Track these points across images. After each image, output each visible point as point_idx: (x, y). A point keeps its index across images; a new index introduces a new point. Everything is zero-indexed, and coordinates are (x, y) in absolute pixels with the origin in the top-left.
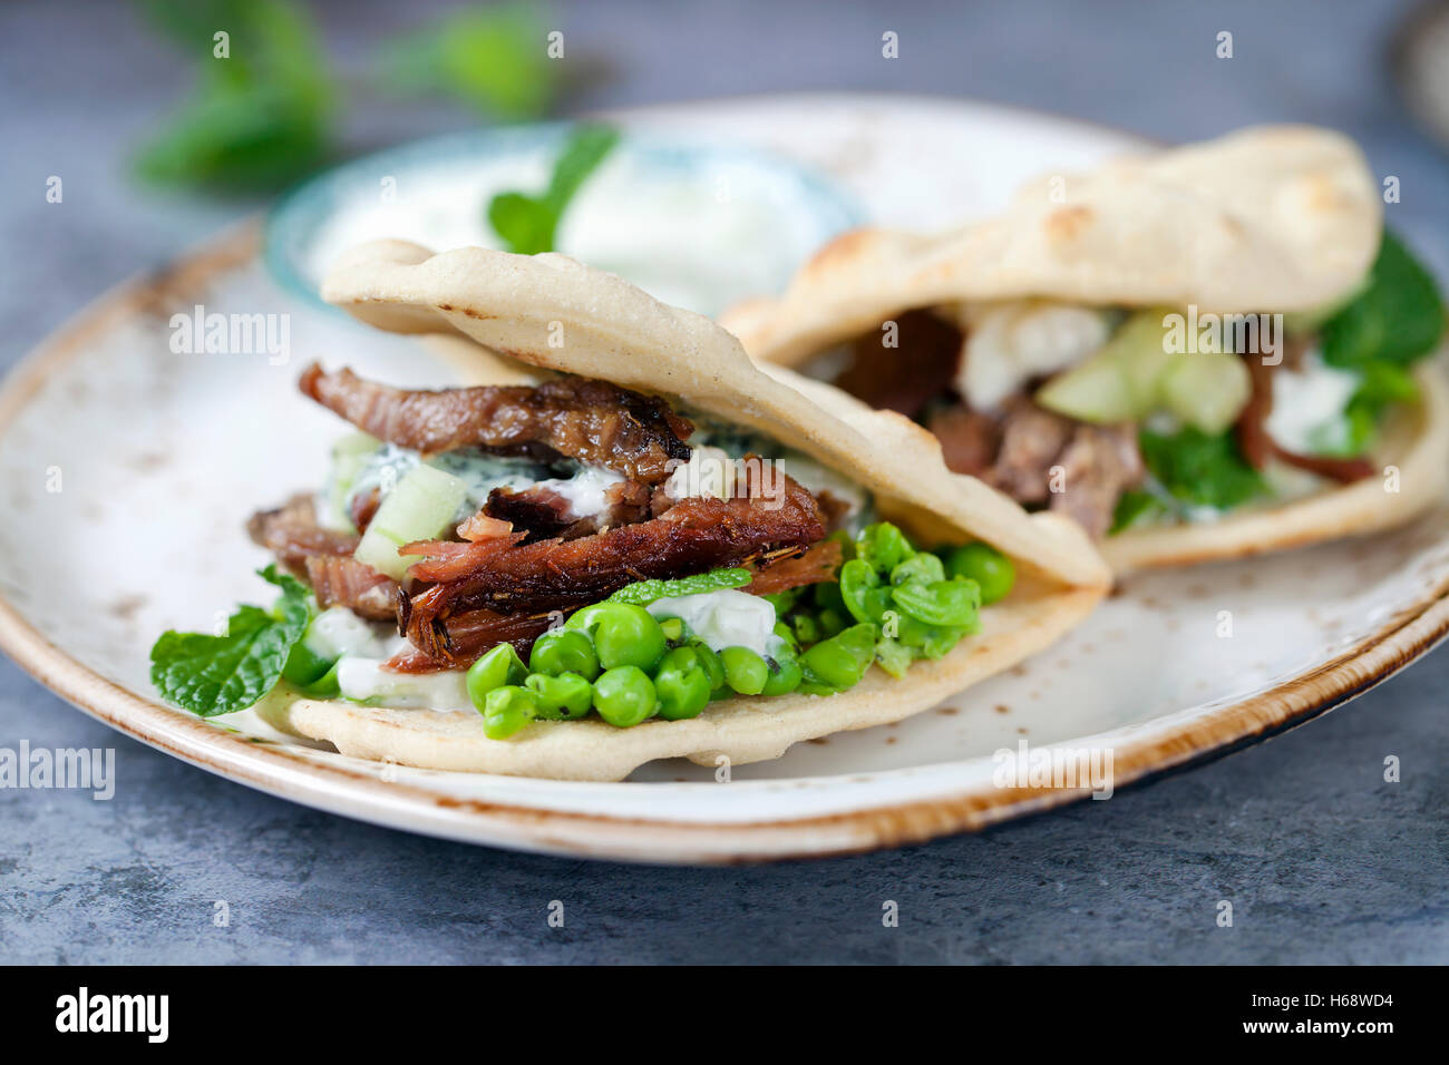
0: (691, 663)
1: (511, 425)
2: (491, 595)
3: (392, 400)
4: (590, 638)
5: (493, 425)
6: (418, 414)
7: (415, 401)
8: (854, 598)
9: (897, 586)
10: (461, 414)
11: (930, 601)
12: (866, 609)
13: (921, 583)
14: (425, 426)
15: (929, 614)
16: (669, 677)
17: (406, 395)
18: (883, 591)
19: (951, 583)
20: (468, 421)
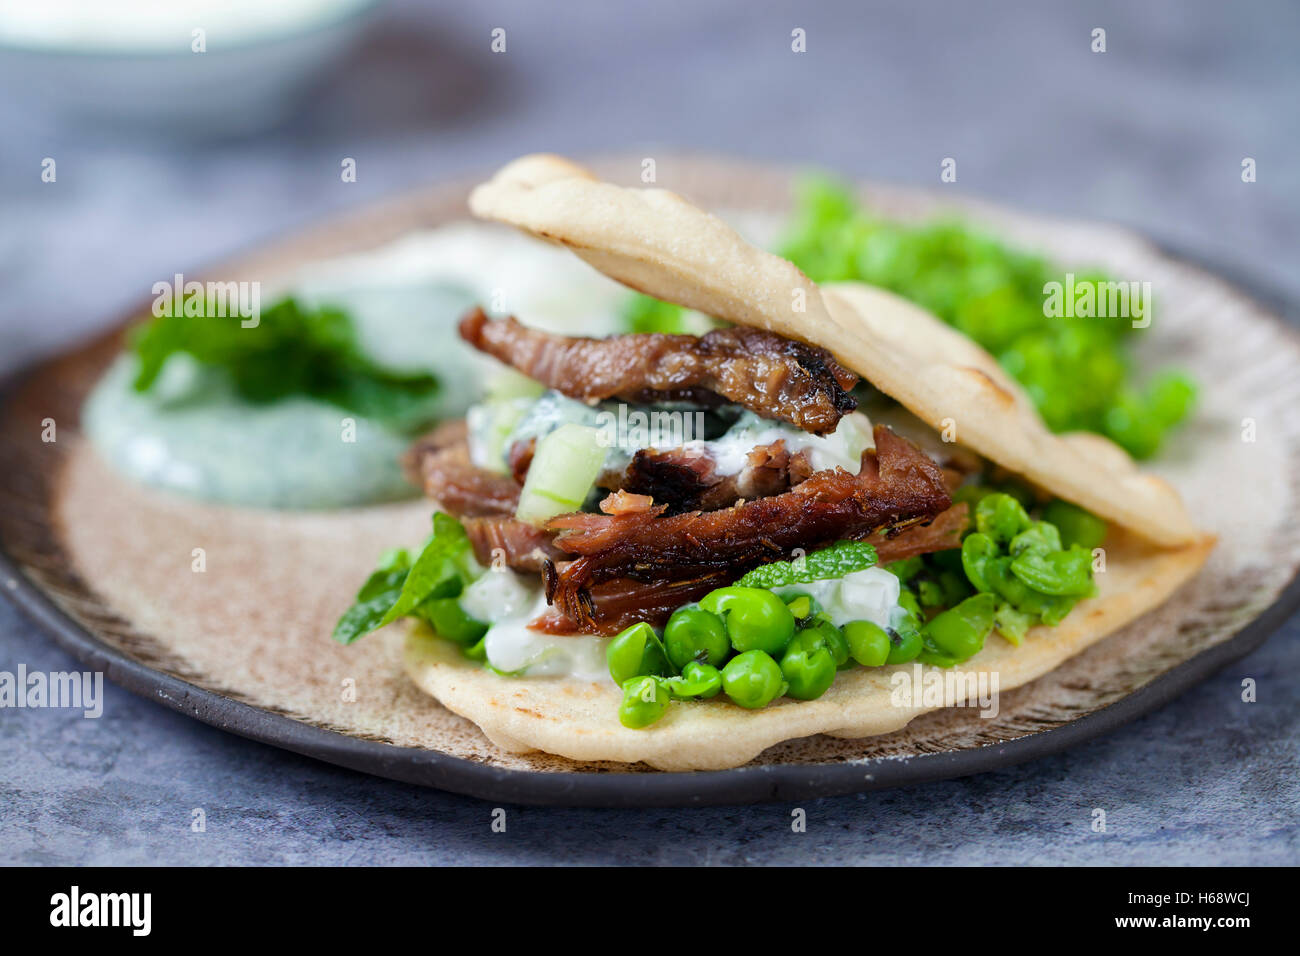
0: (817, 644)
1: (678, 371)
2: (633, 566)
3: (558, 346)
4: (723, 619)
5: (659, 370)
6: (585, 360)
7: (581, 348)
8: (976, 568)
9: (1016, 558)
10: (628, 360)
11: (1047, 572)
12: (986, 579)
13: (1039, 554)
14: (592, 371)
15: (1046, 584)
16: (796, 659)
17: (572, 341)
18: (1004, 560)
19: (1066, 553)
20: (635, 366)
